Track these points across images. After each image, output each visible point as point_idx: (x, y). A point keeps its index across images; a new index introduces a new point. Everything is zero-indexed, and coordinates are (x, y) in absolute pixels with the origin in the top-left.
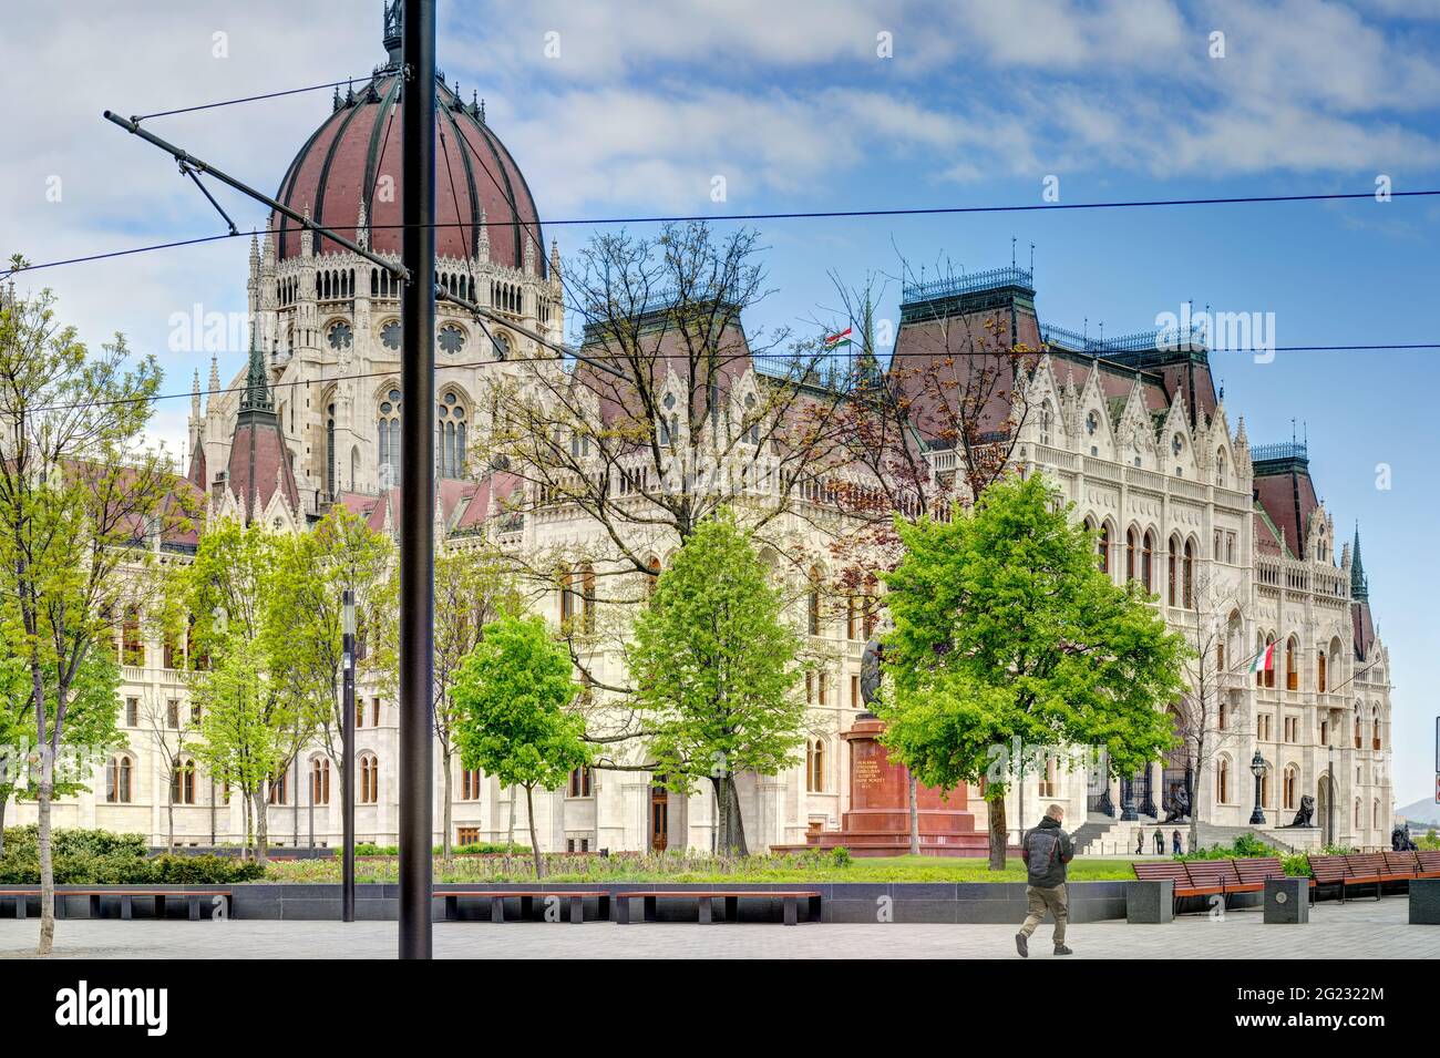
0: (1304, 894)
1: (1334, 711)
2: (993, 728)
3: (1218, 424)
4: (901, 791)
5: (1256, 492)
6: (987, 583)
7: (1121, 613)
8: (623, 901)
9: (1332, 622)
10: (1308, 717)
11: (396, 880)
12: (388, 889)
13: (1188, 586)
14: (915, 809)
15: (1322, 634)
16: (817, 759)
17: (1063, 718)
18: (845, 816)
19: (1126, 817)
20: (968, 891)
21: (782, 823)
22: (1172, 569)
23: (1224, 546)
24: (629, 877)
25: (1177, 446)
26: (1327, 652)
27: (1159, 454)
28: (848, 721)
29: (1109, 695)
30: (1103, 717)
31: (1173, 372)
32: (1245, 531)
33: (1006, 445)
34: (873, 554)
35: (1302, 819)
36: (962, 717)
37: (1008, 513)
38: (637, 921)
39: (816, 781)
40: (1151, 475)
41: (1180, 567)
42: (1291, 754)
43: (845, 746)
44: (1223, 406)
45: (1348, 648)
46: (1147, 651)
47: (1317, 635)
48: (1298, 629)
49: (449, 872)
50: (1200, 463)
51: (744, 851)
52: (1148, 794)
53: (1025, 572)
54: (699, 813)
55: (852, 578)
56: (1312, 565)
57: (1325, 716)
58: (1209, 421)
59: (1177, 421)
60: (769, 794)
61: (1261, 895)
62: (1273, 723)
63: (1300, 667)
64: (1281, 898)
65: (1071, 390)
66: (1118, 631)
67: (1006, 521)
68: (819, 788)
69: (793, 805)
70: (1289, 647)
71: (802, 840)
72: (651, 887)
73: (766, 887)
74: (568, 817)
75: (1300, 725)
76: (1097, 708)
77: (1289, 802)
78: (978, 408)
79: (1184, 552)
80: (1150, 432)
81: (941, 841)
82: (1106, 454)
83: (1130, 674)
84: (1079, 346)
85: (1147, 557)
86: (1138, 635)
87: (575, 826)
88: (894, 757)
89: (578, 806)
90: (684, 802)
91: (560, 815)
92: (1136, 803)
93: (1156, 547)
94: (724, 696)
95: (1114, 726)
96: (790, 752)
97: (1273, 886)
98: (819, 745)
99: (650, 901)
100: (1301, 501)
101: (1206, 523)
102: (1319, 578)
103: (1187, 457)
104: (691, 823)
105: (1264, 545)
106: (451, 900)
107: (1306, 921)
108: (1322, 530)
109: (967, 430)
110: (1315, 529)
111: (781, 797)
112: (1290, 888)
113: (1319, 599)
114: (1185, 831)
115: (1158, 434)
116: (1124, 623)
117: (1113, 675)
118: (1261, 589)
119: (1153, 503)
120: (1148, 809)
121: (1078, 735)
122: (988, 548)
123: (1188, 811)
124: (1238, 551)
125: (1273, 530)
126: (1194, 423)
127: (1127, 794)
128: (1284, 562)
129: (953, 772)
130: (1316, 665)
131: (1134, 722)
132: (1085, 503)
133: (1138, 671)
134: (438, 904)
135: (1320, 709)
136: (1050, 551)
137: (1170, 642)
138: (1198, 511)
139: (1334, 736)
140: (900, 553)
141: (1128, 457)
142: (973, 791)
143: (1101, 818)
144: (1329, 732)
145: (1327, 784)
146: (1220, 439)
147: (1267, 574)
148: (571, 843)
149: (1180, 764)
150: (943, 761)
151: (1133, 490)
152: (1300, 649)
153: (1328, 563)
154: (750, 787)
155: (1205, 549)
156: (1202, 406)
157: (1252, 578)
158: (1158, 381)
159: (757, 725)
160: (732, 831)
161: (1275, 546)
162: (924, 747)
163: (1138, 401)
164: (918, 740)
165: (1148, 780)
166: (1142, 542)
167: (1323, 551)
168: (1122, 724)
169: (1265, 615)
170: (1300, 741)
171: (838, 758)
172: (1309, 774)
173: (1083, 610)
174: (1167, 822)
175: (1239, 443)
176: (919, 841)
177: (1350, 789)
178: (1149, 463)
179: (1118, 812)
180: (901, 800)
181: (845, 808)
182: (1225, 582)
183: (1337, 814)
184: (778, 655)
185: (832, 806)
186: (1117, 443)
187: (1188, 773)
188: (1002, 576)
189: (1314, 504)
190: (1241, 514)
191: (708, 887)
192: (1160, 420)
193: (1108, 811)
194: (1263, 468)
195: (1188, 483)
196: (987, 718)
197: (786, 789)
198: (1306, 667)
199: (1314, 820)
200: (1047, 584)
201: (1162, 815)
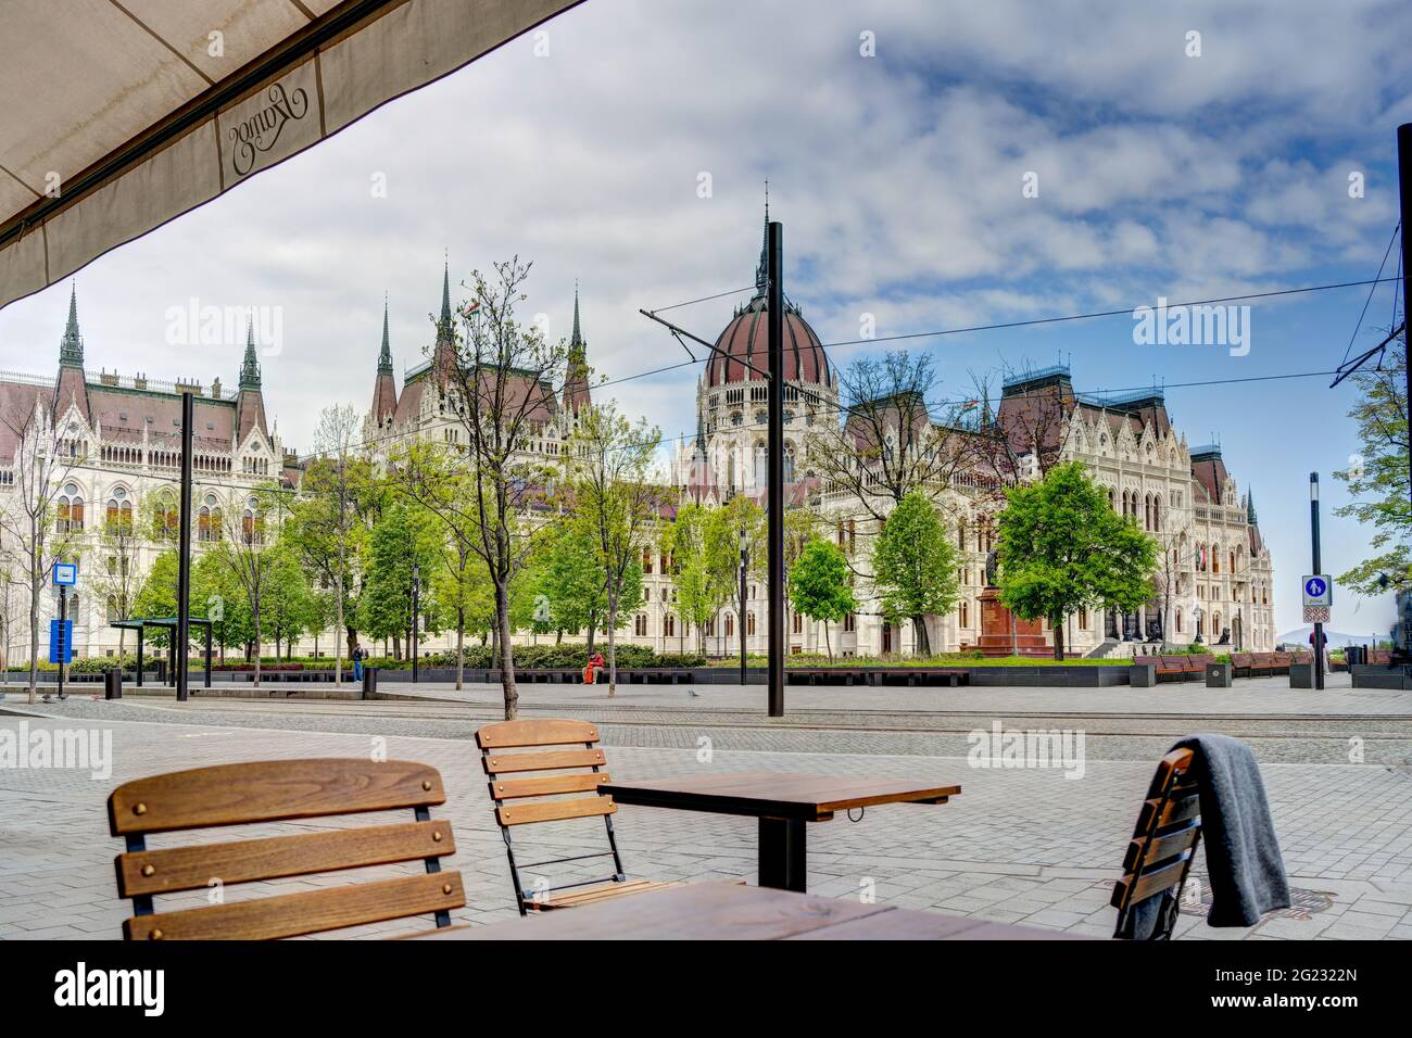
0: (1228, 674)
1: (1240, 583)
2: (1056, 589)
3: (1170, 437)
4: (1008, 625)
5: (1193, 471)
6: (1051, 516)
7: (1122, 530)
8: (872, 675)
9: (1237, 537)
10: (1225, 587)
11: (766, 654)
12: (762, 670)
13: (1156, 520)
14: (1015, 633)
15: (1232, 543)
16: (964, 612)
17: (1093, 583)
18: (979, 638)
19: (1126, 639)
20: (1044, 670)
21: (947, 644)
22: (1147, 511)
23: (1176, 499)
24: (874, 664)
25: (1149, 449)
26: (1235, 553)
27: (1139, 454)
28: (980, 592)
29: (1116, 571)
30: (1114, 582)
31: (1144, 412)
32: (1187, 491)
33: (1057, 453)
34: (992, 505)
35: (1224, 640)
36: (1040, 584)
37: (1061, 481)
38: (878, 685)
39: (964, 622)
40: (1135, 464)
41: (1152, 511)
42: (1217, 606)
43: (979, 603)
44: (1173, 428)
45: (1247, 550)
46: (1137, 549)
47: (1229, 544)
48: (1219, 541)
49: (790, 663)
50: (1162, 457)
51: (929, 653)
52: (1138, 627)
53: (1071, 511)
54: (907, 635)
55: (981, 519)
56: (1223, 508)
57: (1235, 586)
58: (1165, 436)
59: (1148, 435)
60: (941, 629)
61: (1204, 674)
62: (1206, 591)
63: (1220, 561)
64: (1216, 673)
65: (1091, 424)
66: (1121, 538)
67: (1060, 485)
68: (965, 626)
69: (952, 634)
70: (1214, 550)
71: (958, 650)
72: (885, 669)
73: (942, 668)
74: (843, 641)
75: (1221, 591)
76: (1111, 578)
77: (1216, 631)
78: (1044, 431)
79: (1154, 503)
80: (1133, 443)
81: (1029, 650)
82: (1110, 455)
83: (1128, 560)
84: (1095, 402)
85: (1134, 507)
86: (1131, 540)
87: (847, 646)
88: (1005, 605)
89: (848, 636)
90: (899, 633)
91: (839, 640)
92: (1131, 632)
93: (1139, 501)
94: (919, 578)
95: (1121, 587)
96: (951, 605)
97: (1211, 668)
98: (965, 605)
99: (884, 675)
100: (1218, 475)
101: (1166, 488)
102: (1229, 514)
103: (1154, 454)
104: (902, 643)
105: (1199, 498)
106: (790, 675)
107: (1230, 686)
108: (1230, 489)
109: (1039, 443)
110: (1226, 489)
111: (946, 630)
112: (1221, 668)
113: (1229, 525)
114: (1158, 646)
115: (1138, 443)
116: (1124, 535)
117: (1119, 562)
118: (1197, 520)
119: (1136, 478)
120: (1138, 636)
121: (1102, 592)
122: (1051, 500)
123: (1161, 636)
124: (1184, 502)
125: (1203, 490)
126: (1157, 437)
127: (1126, 628)
128: (1210, 506)
129: (1034, 613)
130: (1229, 559)
131: (1131, 585)
132: (1099, 480)
133: (1133, 558)
134: (785, 677)
135: (1232, 582)
136: (1083, 499)
137: (1150, 544)
138: (1161, 482)
139: (1241, 596)
140: (1006, 506)
141: (1122, 456)
142: (1045, 622)
143: (1113, 640)
144: (1237, 595)
145: (1238, 622)
146: (1172, 444)
147: (1200, 512)
148: (845, 653)
149: (1154, 611)
150: (1030, 607)
151: (1126, 473)
152: (1220, 551)
153: (1233, 507)
154: (932, 626)
155: (1165, 502)
156: (1162, 428)
157: (1192, 515)
158: (1137, 417)
159: (935, 592)
160: (924, 644)
161: (1204, 499)
162: (1019, 600)
163: (1127, 427)
164: (1016, 596)
165: (1137, 620)
166: (1131, 500)
167: (1231, 499)
168: (1125, 586)
169: (1198, 534)
170: (1221, 599)
171: (975, 610)
172: (1227, 616)
173: (1102, 528)
174: (1149, 641)
175: (1183, 446)
176: (1017, 650)
177: (1251, 624)
178: (1134, 458)
179: (1122, 637)
180: (1008, 630)
181: (979, 634)
182: (1177, 517)
183: (1243, 637)
184: (947, 558)
185: (973, 633)
186: (1116, 449)
187: (1159, 615)
188: (1059, 512)
189: (1225, 475)
190: (1185, 482)
191: (913, 668)
192: (1139, 437)
193: (1117, 637)
194: (1196, 458)
195: (1155, 468)
196: (1053, 584)
197: (949, 626)
198: (1224, 562)
199: (1230, 641)
200: (1082, 517)
201: (1145, 639)
